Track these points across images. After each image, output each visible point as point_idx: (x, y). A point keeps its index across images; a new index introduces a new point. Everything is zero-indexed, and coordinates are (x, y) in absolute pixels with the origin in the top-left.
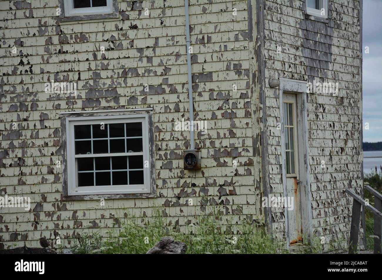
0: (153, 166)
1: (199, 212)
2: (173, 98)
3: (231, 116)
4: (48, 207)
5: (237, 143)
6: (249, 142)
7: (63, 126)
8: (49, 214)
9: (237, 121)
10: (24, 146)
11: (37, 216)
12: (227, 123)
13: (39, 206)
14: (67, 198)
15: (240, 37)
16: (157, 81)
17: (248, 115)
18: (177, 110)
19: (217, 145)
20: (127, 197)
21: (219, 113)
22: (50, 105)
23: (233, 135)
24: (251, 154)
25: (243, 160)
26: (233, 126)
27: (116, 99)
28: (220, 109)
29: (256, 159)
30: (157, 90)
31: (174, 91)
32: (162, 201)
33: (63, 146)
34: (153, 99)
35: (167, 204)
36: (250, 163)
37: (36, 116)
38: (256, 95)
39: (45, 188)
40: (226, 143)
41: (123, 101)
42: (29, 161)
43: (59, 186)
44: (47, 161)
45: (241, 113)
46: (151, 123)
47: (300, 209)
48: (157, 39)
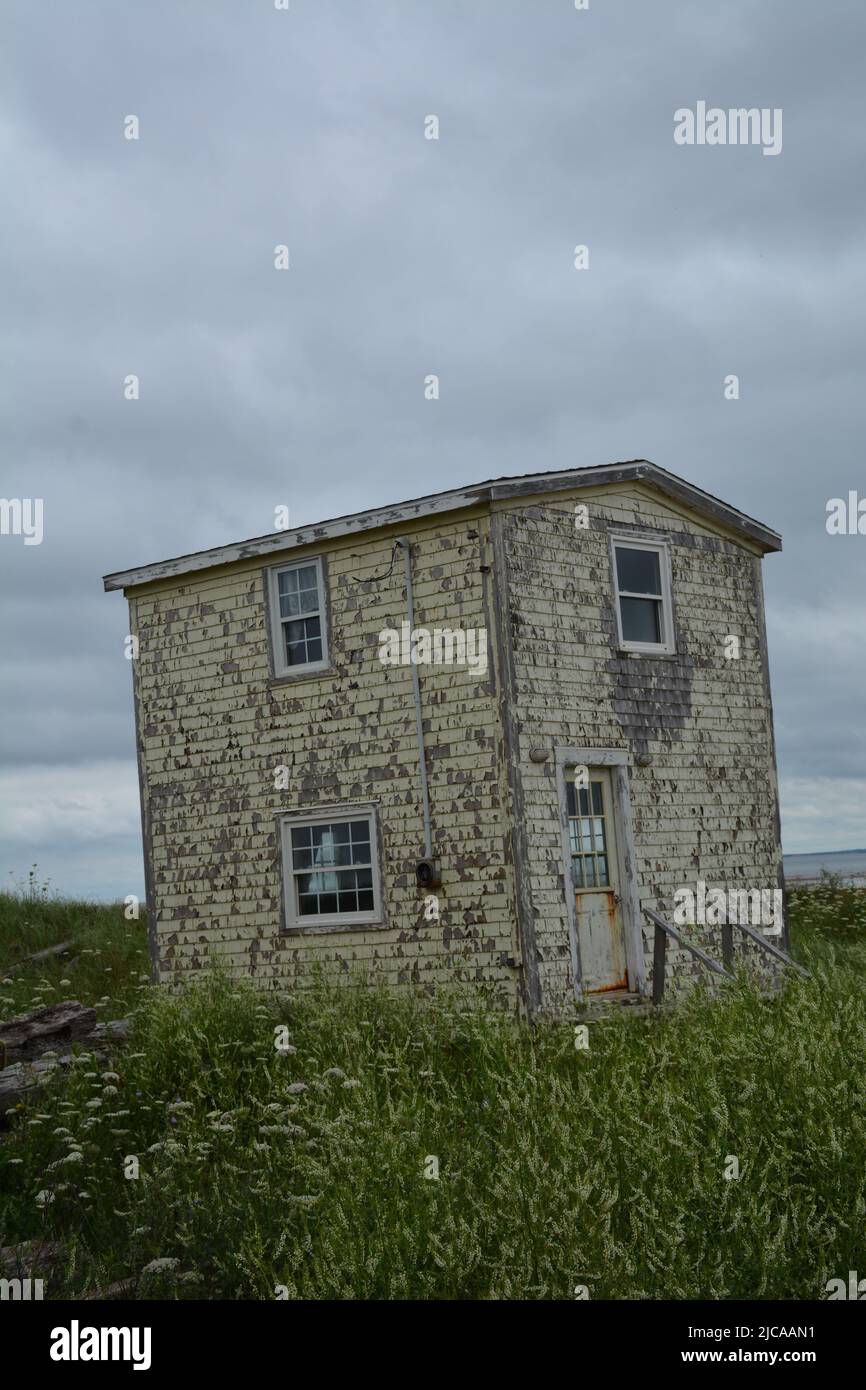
0: (383, 884)
1: (442, 949)
2: (403, 784)
3: (473, 807)
4: (265, 946)
5: (484, 845)
6: (499, 844)
7: (278, 829)
8: (267, 955)
9: (482, 813)
10: (236, 860)
11: (253, 957)
12: (469, 818)
13: (256, 942)
14: (287, 933)
15: (481, 692)
16: (382, 761)
17: (495, 803)
18: (409, 801)
19: (460, 850)
20: (355, 929)
21: (460, 803)
22: (262, 802)
23: (478, 835)
24: (502, 861)
25: (493, 871)
26: (479, 820)
27: (337, 788)
28: (461, 796)
29: (508, 869)
30: (383, 773)
31: (404, 774)
32: (396, 935)
33: (277, 858)
34: (380, 787)
35: (402, 939)
36: (501, 876)
37: (247, 817)
38: (504, 774)
39: (261, 918)
40: (471, 846)
41: (345, 791)
42: (242, 881)
43: (276, 916)
44: (261, 880)
45: (486, 802)
46: (378, 822)
47: (623, 940)
48: (381, 700)
